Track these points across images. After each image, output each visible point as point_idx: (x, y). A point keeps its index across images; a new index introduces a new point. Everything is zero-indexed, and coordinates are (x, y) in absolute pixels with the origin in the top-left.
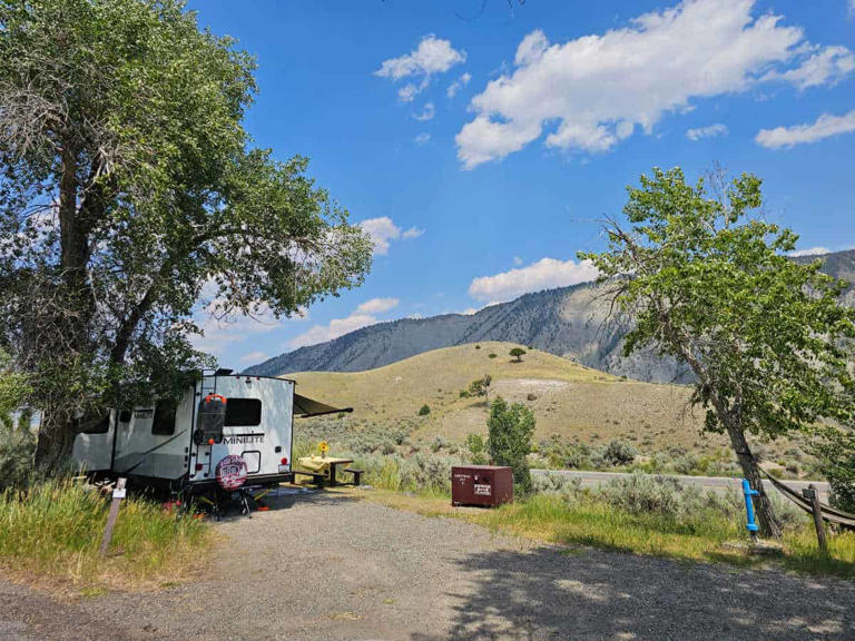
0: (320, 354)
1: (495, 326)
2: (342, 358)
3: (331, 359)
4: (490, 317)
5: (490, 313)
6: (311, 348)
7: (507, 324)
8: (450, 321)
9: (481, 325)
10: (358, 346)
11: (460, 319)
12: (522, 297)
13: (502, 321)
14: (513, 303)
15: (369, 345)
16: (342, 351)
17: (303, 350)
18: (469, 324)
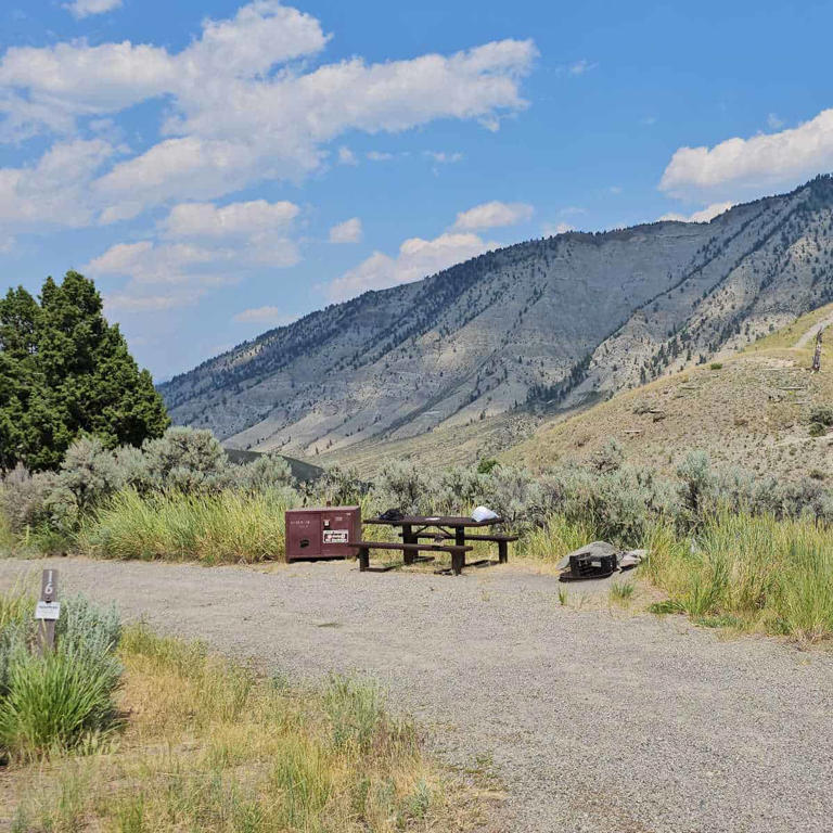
0: (407, 303)
1: (758, 246)
2: (452, 312)
3: (431, 315)
4: (745, 225)
5: (745, 218)
6: (388, 294)
7: (785, 239)
8: (663, 235)
9: (727, 243)
10: (482, 290)
11: (684, 232)
12: (808, 184)
13: (774, 231)
14: (790, 196)
15: (505, 287)
16: (452, 297)
17: (369, 298)
18: (703, 240)
